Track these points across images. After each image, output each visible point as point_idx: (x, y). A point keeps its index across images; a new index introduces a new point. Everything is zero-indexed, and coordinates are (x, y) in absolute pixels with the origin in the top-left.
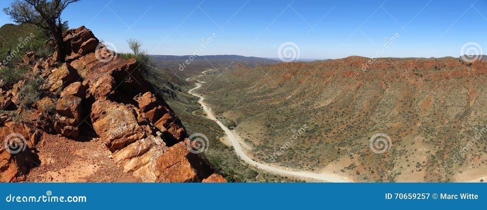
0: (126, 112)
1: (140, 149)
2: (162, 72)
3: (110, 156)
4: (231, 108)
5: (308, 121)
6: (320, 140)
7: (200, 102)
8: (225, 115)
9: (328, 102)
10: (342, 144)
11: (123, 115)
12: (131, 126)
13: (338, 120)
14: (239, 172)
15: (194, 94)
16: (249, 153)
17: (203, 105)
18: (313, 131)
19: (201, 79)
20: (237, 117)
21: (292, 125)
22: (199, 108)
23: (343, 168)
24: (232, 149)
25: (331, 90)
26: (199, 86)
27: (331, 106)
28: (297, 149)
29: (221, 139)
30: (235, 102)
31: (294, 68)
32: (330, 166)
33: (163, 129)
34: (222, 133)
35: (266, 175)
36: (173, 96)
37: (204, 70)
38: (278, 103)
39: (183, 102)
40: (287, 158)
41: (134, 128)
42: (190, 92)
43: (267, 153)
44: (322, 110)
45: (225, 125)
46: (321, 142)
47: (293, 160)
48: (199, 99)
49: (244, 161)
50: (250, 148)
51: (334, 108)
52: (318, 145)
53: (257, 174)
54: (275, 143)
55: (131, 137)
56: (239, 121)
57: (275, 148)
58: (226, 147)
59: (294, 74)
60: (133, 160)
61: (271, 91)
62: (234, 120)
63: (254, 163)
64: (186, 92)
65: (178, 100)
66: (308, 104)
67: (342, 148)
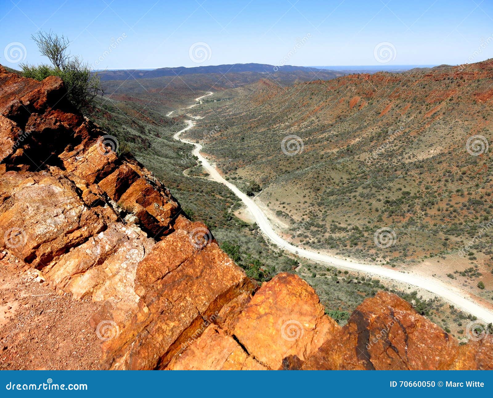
0: (57, 189)
1: (99, 251)
2: (118, 104)
3: (39, 279)
4: (253, 160)
5: (391, 185)
6: (411, 219)
7: (196, 152)
8: (241, 172)
9: (433, 152)
10: (455, 231)
11: (52, 194)
12: (74, 213)
13: (453, 187)
14: (269, 262)
15: (184, 141)
16: (284, 233)
17: (201, 158)
18: (399, 202)
19: (194, 112)
20: (262, 176)
21: (360, 190)
22: (194, 163)
23: (451, 272)
24: (255, 227)
25: (443, 130)
26: (191, 125)
27: (438, 160)
28: (367, 229)
29: (236, 213)
30: (258, 151)
31: (370, 86)
32: (427, 263)
33: (137, 208)
34: (238, 204)
35: (313, 268)
36: (147, 145)
37: (198, 95)
38: (335, 151)
39: (166, 157)
40: (348, 243)
41: (79, 217)
42: (176, 137)
43: (314, 234)
44: (419, 166)
45: (243, 190)
46: (411, 222)
47: (360, 247)
48: (192, 147)
49: (275, 246)
50: (286, 226)
51: (444, 165)
52: (405, 227)
53: (296, 264)
54: (329, 219)
55: (77, 234)
56: (266, 181)
57: (328, 226)
58: (245, 225)
59: (368, 96)
60: (87, 275)
61: (323, 129)
62: (257, 181)
63: (292, 249)
64: (169, 139)
65: (156, 153)
66: (390, 155)
67: (453, 239)
